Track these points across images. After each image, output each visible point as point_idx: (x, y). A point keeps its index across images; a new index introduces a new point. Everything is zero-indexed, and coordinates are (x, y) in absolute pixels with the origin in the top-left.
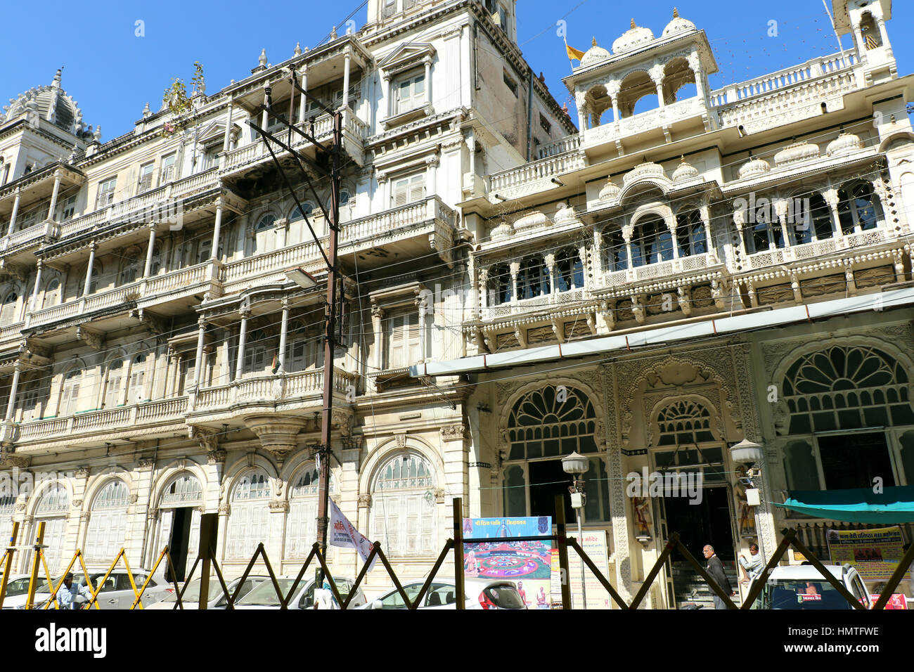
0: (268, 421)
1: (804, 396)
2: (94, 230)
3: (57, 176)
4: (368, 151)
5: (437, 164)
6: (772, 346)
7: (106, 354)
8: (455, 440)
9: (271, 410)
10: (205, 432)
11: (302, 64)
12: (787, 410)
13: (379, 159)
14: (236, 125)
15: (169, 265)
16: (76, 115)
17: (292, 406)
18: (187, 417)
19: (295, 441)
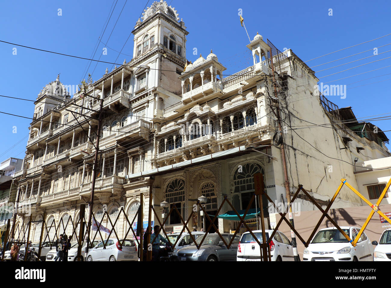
0: (100, 194)
1: (239, 180)
2: (60, 133)
3: (52, 115)
4: (131, 103)
5: (148, 106)
6: (231, 164)
7: (65, 173)
8: (148, 198)
9: (99, 190)
10: (86, 198)
11: (112, 75)
12: (234, 185)
13: (134, 105)
14: (98, 95)
15: (81, 143)
17: (104, 189)
18: (80, 193)
19: (109, 200)
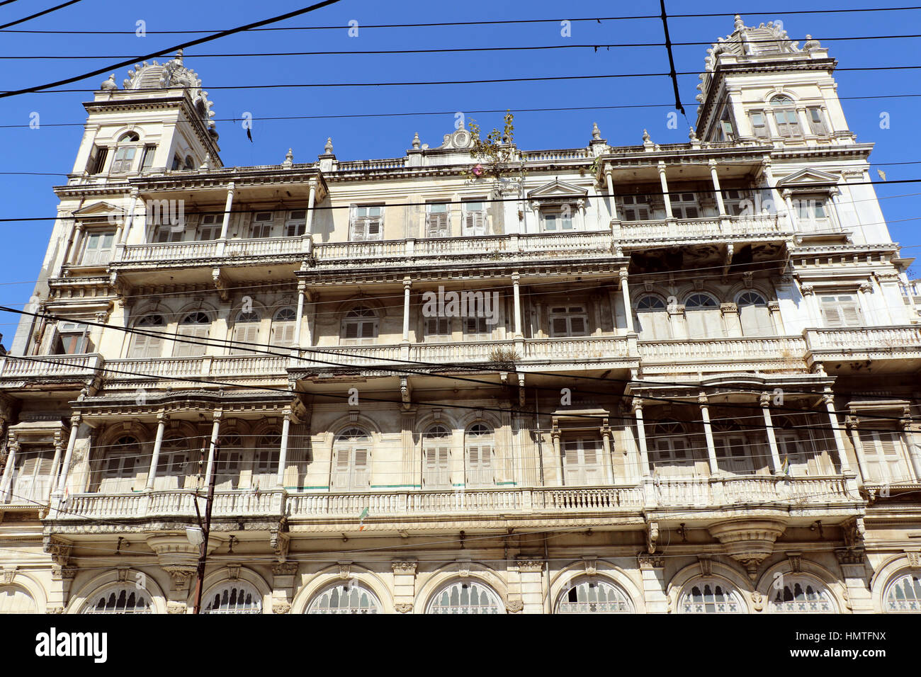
3: (314, 186)
5: (871, 290)
16: (208, 109)
19: (773, 550)
